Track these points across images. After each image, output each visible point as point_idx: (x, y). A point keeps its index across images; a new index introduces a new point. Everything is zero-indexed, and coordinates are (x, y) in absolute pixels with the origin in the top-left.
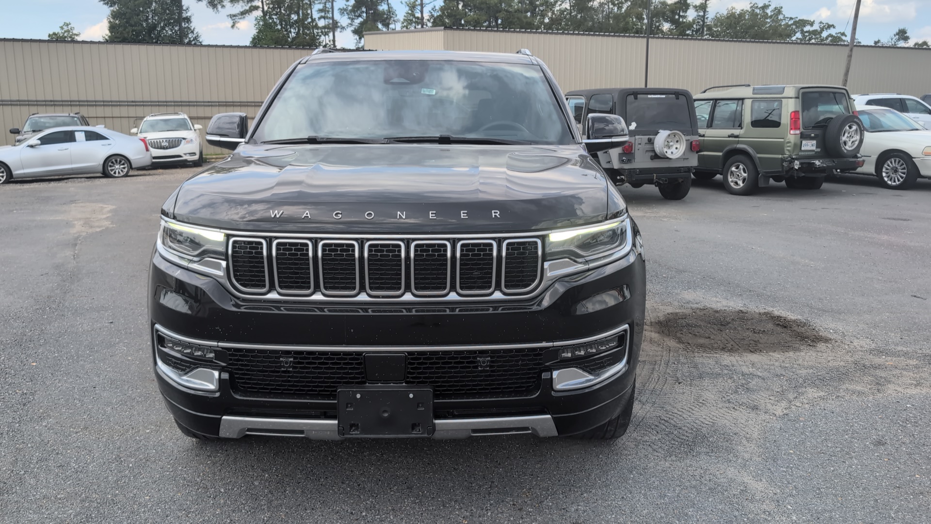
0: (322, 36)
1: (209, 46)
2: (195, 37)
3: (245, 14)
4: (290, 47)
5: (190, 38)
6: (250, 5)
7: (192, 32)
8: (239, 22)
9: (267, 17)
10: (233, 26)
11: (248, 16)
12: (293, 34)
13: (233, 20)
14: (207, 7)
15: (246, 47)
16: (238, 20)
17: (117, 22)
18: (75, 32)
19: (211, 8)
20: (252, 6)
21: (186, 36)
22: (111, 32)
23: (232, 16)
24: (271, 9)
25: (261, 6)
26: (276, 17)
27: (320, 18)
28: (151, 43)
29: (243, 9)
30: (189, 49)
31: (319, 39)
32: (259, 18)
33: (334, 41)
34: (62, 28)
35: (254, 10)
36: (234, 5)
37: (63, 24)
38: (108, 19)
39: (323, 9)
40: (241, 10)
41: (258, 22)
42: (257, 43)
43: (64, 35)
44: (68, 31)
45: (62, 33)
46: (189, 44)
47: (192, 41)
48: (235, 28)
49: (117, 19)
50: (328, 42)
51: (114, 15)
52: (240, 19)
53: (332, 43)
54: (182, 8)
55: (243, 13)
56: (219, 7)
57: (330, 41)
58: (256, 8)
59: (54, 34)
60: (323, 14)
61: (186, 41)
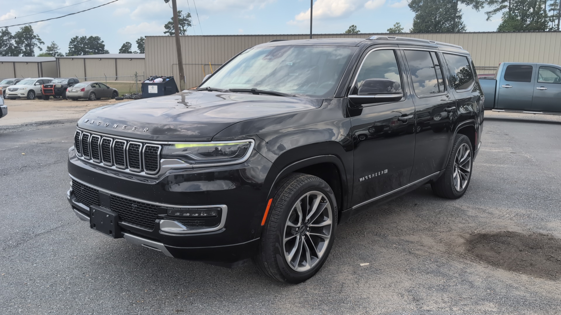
0: (550, 22)
1: (470, 33)
2: (463, 27)
3: (497, 11)
4: (524, 31)
5: (459, 28)
6: (501, 4)
7: (461, 24)
8: (492, 16)
9: (511, 12)
10: (487, 19)
11: (499, 12)
12: (528, 22)
13: (488, 15)
14: (473, 8)
15: (494, 32)
16: (492, 15)
17: (418, 21)
18: (401, 27)
19: (475, 9)
20: (502, 6)
21: (457, 26)
22: (414, 27)
23: (488, 13)
24: (515, 6)
25: (508, 5)
26: (518, 11)
27: (550, 10)
28: (435, 32)
29: (496, 8)
30: (457, 35)
31: (547, 24)
32: (505, 13)
33: (558, 25)
34: (395, 25)
35: (503, 8)
36: (491, 6)
37: (396, 23)
38: (414, 19)
39: (553, 4)
40: (495, 9)
41: (504, 16)
42: (502, 29)
43: (395, 29)
44: (398, 27)
45: (394, 28)
46: (459, 32)
47: (460, 29)
48: (489, 20)
49: (418, 19)
50: (553, 26)
51: (417, 17)
52: (493, 14)
53: (556, 26)
54: (457, 10)
55: (496, 11)
56: (480, 8)
57: (555, 25)
58: (505, 7)
59: (391, 29)
60: (553, 7)
61: (457, 30)
